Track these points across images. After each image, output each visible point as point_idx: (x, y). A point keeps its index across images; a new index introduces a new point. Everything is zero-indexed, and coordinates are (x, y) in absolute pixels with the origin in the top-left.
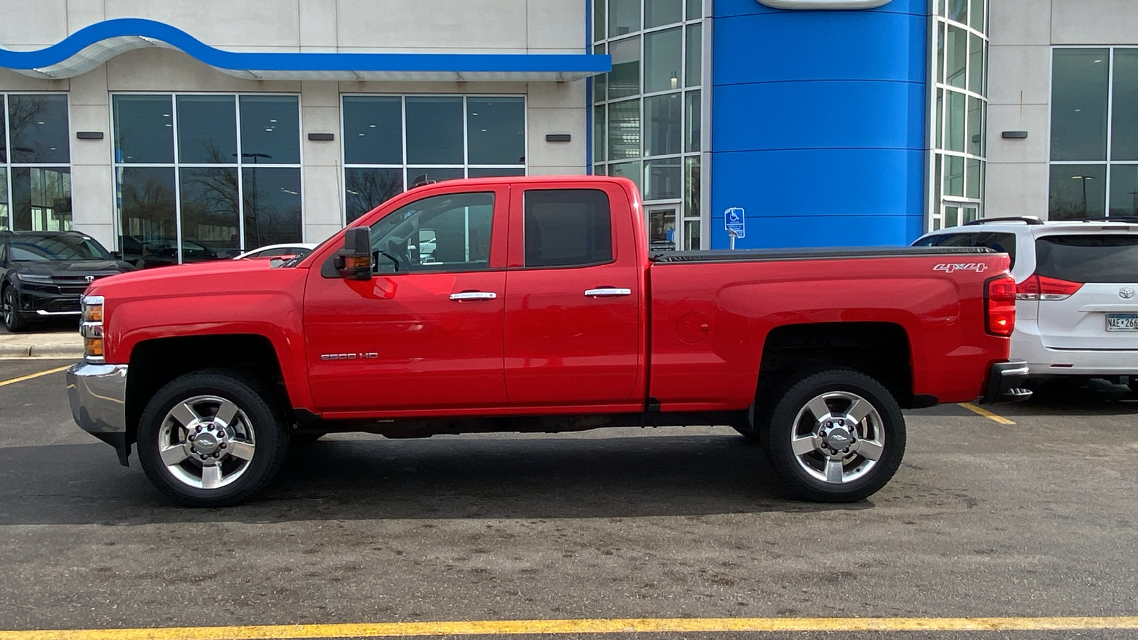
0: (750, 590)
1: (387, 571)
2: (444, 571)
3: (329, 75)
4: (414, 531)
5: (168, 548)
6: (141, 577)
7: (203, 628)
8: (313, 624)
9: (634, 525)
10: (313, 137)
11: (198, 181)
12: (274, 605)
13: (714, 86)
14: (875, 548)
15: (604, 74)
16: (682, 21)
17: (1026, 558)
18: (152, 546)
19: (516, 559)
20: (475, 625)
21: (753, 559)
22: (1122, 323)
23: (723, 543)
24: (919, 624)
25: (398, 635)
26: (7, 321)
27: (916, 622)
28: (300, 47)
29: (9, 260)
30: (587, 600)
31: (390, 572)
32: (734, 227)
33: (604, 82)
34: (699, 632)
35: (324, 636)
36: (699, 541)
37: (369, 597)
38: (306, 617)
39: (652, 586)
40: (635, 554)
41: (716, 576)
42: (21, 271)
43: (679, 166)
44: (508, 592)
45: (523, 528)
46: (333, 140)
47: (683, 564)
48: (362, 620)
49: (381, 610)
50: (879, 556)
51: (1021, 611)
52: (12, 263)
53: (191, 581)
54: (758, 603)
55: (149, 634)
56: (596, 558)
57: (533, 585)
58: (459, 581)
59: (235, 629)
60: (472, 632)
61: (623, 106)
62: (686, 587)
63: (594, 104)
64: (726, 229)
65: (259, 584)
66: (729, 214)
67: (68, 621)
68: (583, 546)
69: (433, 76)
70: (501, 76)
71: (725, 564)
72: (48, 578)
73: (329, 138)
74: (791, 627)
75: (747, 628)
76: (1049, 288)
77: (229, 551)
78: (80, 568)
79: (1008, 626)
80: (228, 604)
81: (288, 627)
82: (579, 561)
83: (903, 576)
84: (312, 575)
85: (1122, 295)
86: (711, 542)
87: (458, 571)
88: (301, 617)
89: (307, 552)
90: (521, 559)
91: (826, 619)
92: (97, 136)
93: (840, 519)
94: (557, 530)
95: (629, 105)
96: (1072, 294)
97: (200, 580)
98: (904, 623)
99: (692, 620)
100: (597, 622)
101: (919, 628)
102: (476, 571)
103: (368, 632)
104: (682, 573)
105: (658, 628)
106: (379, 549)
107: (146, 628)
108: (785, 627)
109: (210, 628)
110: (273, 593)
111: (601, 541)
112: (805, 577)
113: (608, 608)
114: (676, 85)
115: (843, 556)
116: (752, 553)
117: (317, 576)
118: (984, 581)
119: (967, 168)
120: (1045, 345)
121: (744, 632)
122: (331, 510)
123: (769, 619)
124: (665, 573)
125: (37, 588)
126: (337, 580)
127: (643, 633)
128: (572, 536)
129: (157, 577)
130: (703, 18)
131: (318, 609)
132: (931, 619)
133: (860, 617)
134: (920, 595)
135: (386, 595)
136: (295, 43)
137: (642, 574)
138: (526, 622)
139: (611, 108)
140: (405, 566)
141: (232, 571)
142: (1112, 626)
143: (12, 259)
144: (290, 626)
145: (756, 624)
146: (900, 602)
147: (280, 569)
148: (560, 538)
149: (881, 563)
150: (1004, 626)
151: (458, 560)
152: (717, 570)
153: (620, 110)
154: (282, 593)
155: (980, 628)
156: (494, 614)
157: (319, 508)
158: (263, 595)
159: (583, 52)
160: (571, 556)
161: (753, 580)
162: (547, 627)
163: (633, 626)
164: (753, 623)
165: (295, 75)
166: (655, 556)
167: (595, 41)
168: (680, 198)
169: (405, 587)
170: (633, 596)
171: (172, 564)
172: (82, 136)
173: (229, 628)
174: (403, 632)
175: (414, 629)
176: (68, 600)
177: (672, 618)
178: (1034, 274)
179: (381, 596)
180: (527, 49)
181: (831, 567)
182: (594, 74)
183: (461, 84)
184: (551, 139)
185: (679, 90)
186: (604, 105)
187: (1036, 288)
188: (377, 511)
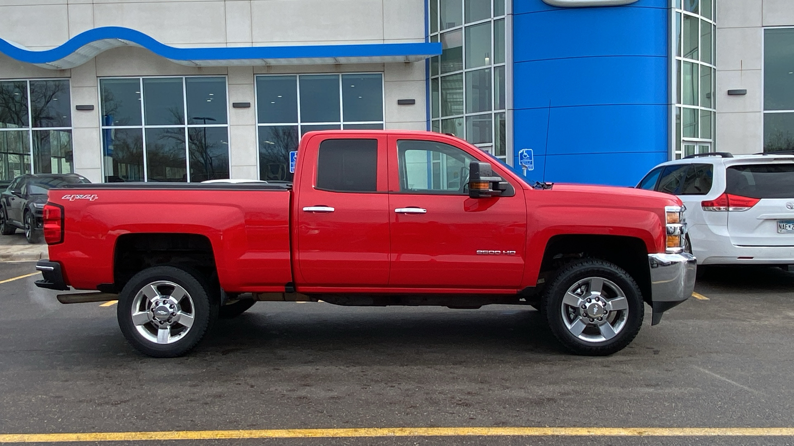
0: (480, 410)
1: (241, 398)
2: (279, 398)
3: (247, 62)
4: (266, 372)
5: (102, 384)
6: (80, 401)
7: (112, 433)
8: (184, 431)
9: (415, 368)
10: (236, 105)
11: (171, 137)
12: (162, 419)
13: (515, 63)
14: (576, 383)
15: (438, 56)
16: (491, 17)
17: (680, 389)
18: (92, 382)
19: (329, 390)
20: (290, 432)
21: (489, 390)
22: (790, 226)
23: (471, 380)
24: (589, 432)
25: (237, 438)
26: (27, 236)
27: (587, 430)
28: (227, 43)
29: (28, 194)
30: (368, 416)
31: (243, 398)
32: (526, 163)
33: (438, 62)
34: (437, 436)
35: (189, 438)
36: (457, 378)
37: (225, 415)
38: (180, 426)
39: (415, 407)
40: (410, 387)
41: (461, 401)
42: (37, 201)
43: (490, 120)
44: (317, 411)
45: (340, 370)
46: (250, 107)
47: (440, 393)
48: (216, 429)
49: (230, 422)
50: (577, 388)
51: (663, 424)
52: (30, 196)
53: (112, 404)
54: (483, 417)
55: (78, 437)
56: (383, 389)
57: (335, 407)
58: (287, 404)
59: (133, 433)
60: (286, 436)
61: (451, 78)
62: (438, 408)
63: (431, 78)
64: (520, 164)
65: (155, 406)
66: (522, 154)
67: (29, 429)
68: (377, 381)
69: (318, 61)
70: (365, 59)
71: (469, 393)
72: (21, 402)
73: (246, 105)
74: (500, 433)
75: (470, 433)
76: (736, 202)
77: (141, 385)
78: (43, 396)
79: (650, 433)
80: (132, 419)
81: (167, 433)
82: (371, 392)
83: (588, 401)
84: (191, 400)
85: (788, 207)
86: (465, 379)
87: (288, 398)
88: (177, 427)
89: (191, 386)
90: (332, 390)
91: (526, 428)
92: (90, 108)
93: (559, 364)
94: (362, 372)
95: (455, 78)
96: (752, 207)
97: (118, 404)
98: (578, 431)
99: (435, 428)
100: (371, 430)
101: (587, 434)
102: (300, 398)
103: (218, 436)
104: (438, 399)
105: (410, 434)
106: (240, 384)
107: (76, 433)
108: (496, 433)
109: (117, 433)
110: (163, 411)
111: (390, 378)
112: (521, 401)
113: (381, 421)
114: (489, 63)
115: (551, 388)
116: (490, 386)
117: (194, 401)
118: (645, 404)
119: (701, 117)
120: (733, 243)
121: (467, 436)
122: (214, 359)
123: (487, 428)
124: (427, 399)
125: (13, 408)
126: (206, 404)
127: (399, 436)
128: (371, 375)
129: (91, 401)
130: (506, 15)
131: (190, 422)
132: (597, 429)
133: (550, 427)
134: (596, 413)
135: (236, 413)
136: (222, 40)
137: (410, 400)
138: (323, 430)
139: (442, 80)
140: (254, 395)
141: (140, 398)
142: (722, 434)
143: (30, 193)
144: (170, 432)
145: (477, 431)
146: (581, 417)
147: (172, 397)
148: (362, 377)
149: (576, 392)
150: (647, 433)
151: (290, 391)
152: (462, 397)
153: (449, 81)
154: (169, 412)
155: (630, 434)
156: (305, 425)
157: (207, 358)
158: (156, 413)
159: (423, 41)
160: (366, 388)
161: (485, 403)
162: (337, 433)
163: (394, 432)
164: (475, 431)
165: (223, 63)
166: (423, 388)
167: (431, 33)
168: (492, 142)
169: (249, 408)
170: (400, 414)
171: (102, 394)
172: (80, 108)
173: (129, 433)
174: (241, 436)
175: (249, 435)
176: (31, 416)
177: (422, 427)
178: (724, 193)
179: (233, 414)
180: (384, 40)
181: (541, 395)
182: (430, 56)
183: (338, 65)
184: (401, 103)
185: (489, 66)
186: (438, 78)
187: (726, 203)
188: (245, 359)
